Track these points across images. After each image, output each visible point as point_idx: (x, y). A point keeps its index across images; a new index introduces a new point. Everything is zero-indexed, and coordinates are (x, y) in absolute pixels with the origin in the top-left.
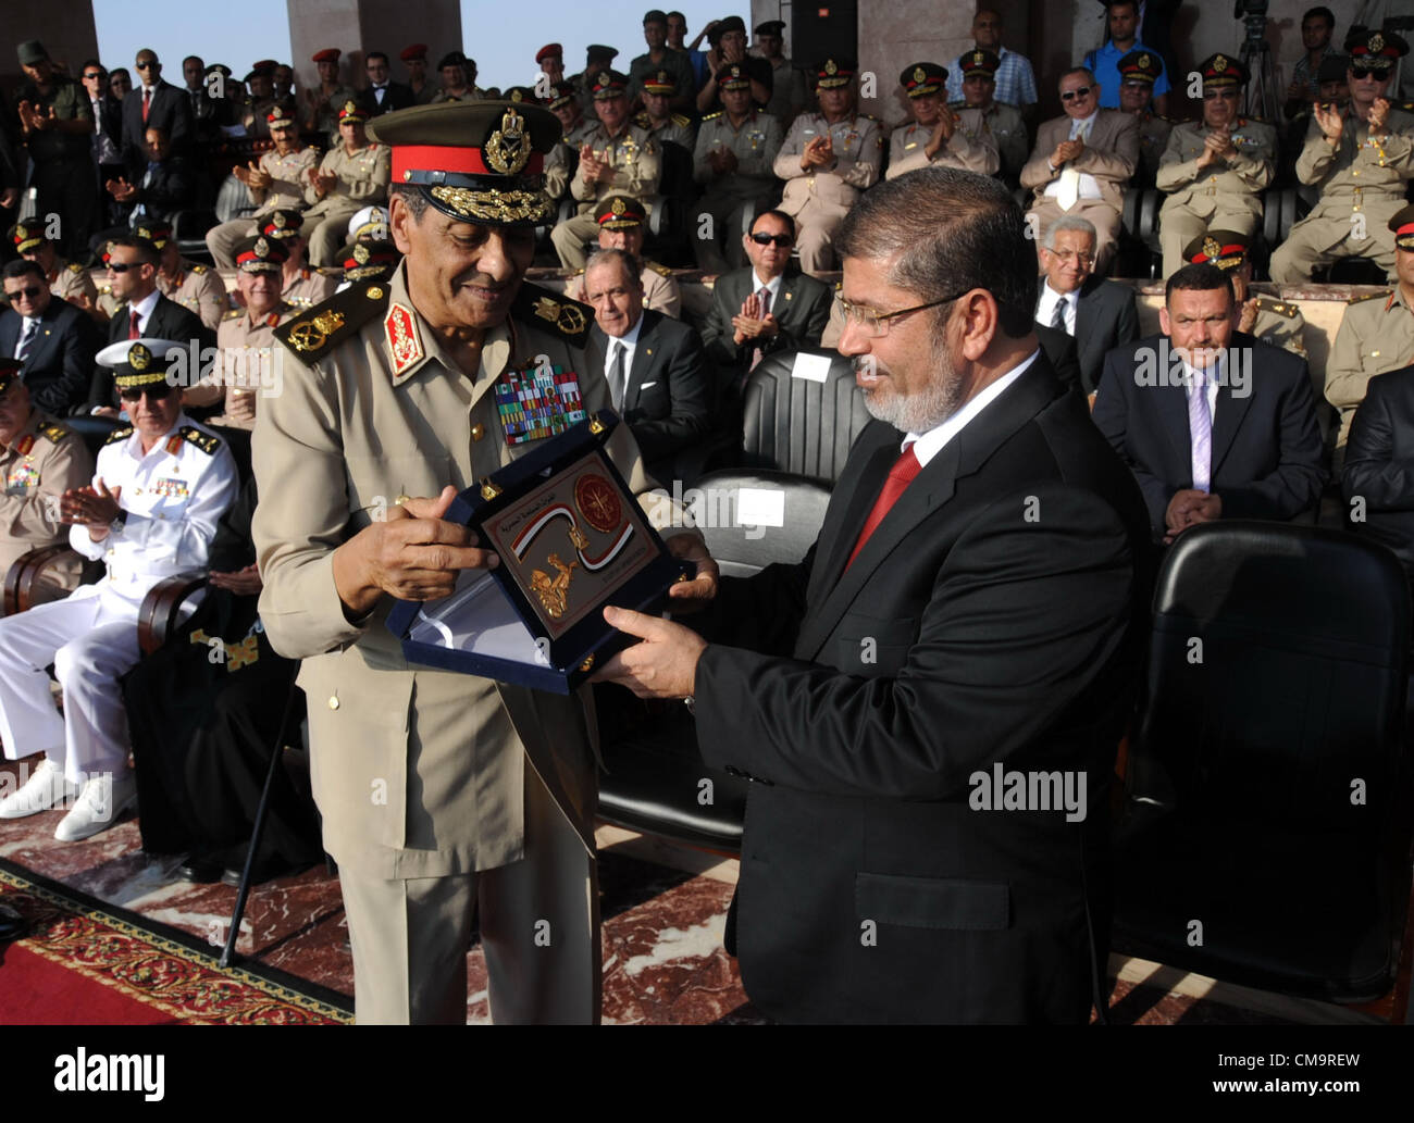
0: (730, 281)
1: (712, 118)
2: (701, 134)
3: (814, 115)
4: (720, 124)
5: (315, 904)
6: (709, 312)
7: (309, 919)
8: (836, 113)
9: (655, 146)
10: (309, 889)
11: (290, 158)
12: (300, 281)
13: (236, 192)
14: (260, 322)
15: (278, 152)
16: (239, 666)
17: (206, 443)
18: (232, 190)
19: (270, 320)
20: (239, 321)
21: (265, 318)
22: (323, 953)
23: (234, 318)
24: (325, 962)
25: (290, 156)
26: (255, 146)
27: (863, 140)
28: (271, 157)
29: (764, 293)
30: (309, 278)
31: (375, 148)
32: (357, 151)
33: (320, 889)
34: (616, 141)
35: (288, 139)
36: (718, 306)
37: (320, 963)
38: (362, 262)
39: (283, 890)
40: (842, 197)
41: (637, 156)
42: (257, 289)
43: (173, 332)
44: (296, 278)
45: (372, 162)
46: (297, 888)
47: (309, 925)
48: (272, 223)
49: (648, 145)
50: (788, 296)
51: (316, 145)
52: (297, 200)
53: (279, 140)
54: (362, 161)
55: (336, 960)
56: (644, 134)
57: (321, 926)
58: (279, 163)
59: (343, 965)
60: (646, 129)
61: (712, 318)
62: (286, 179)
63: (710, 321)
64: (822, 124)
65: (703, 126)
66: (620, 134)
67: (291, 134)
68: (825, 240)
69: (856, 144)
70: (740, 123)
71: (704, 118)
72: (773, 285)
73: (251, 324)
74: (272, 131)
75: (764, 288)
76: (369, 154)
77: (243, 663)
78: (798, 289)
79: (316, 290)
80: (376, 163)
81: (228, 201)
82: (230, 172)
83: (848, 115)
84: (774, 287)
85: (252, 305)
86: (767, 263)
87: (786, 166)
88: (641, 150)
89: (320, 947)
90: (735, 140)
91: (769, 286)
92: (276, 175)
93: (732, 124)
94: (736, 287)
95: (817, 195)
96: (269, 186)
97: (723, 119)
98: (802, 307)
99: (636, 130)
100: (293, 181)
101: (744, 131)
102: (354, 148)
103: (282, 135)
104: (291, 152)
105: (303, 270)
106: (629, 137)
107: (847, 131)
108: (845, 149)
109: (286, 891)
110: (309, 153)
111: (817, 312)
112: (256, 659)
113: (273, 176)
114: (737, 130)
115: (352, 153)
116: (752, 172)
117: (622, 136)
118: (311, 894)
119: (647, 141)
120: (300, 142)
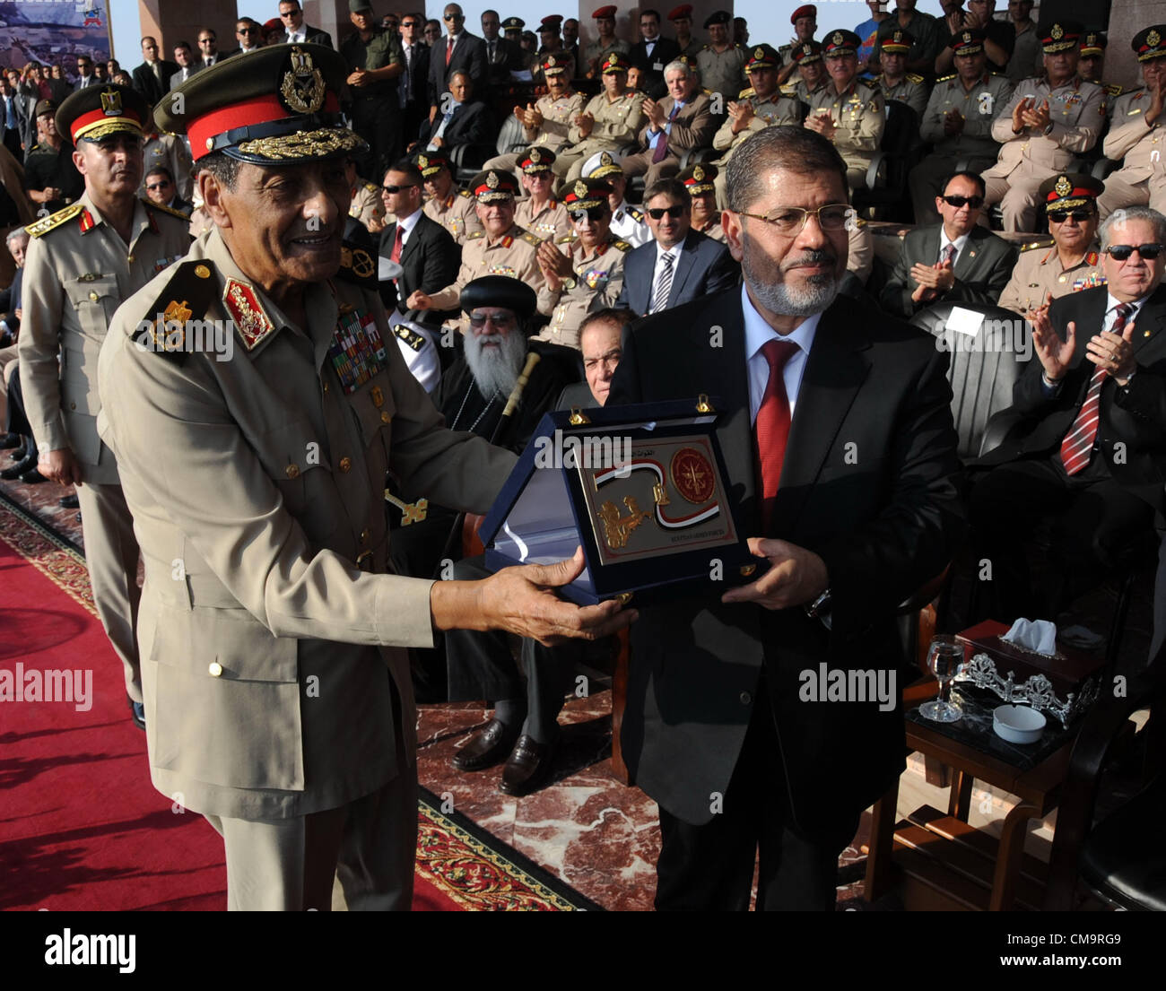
0: (919, 236)
1: (947, 80)
2: (933, 93)
3: (1038, 80)
4: (951, 87)
5: (442, 725)
6: (896, 264)
7: (433, 736)
8: (1060, 78)
9: (880, 104)
10: (440, 713)
11: (560, 103)
12: (547, 210)
13: (515, 130)
14: (496, 244)
15: (552, 96)
16: (409, 522)
17: (414, 341)
18: (513, 129)
19: (504, 241)
20: (480, 240)
21: (500, 240)
22: (436, 764)
23: (477, 238)
24: (435, 771)
25: (561, 100)
26: (537, 90)
27: (1085, 105)
28: (545, 101)
29: (949, 249)
30: (555, 208)
31: (632, 96)
32: (617, 98)
33: (449, 715)
34: (843, 98)
35: (558, 85)
36: (905, 258)
37: (430, 771)
38: (581, 196)
39: (420, 710)
40: (1055, 162)
41: (861, 114)
42: (493, 216)
43: (428, 246)
44: (544, 208)
45: (628, 107)
46: (431, 710)
47: (431, 741)
48: (529, 158)
49: (873, 104)
50: (972, 254)
51: (583, 92)
52: (563, 139)
53: (552, 86)
54: (619, 107)
55: (444, 771)
56: (869, 93)
57: (441, 744)
58: (550, 107)
59: (448, 777)
60: (872, 88)
61: (899, 269)
62: (555, 120)
63: (896, 272)
64: (1044, 89)
65: (936, 88)
66: (847, 91)
67: (562, 81)
68: (1029, 203)
69: (1077, 108)
70: (971, 85)
71: (938, 80)
72: (959, 243)
73: (489, 244)
74: (547, 78)
75: (951, 244)
76: (627, 100)
77: (413, 521)
78: (983, 248)
79: (560, 219)
80: (631, 109)
81: (508, 136)
82: (512, 112)
83: (1073, 79)
84: (960, 244)
85: (490, 230)
86: (958, 223)
87: (1002, 129)
88: (866, 108)
89: (433, 760)
90: (966, 101)
91: (955, 243)
92: (547, 116)
93: (964, 86)
94: (924, 242)
95: (1029, 159)
96: (539, 125)
97: (955, 82)
98: (984, 265)
99: (862, 89)
100: (561, 122)
101: (975, 93)
102: (615, 95)
103: (554, 81)
104: (562, 97)
105: (551, 201)
106: (855, 95)
107: (1069, 96)
108: (1065, 113)
109: (423, 712)
110: (578, 97)
111: (997, 272)
112: (424, 518)
113: (544, 116)
114: (968, 92)
115: (613, 100)
116: (977, 134)
117: (849, 94)
118: (441, 717)
119: (871, 100)
120: (570, 88)
